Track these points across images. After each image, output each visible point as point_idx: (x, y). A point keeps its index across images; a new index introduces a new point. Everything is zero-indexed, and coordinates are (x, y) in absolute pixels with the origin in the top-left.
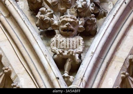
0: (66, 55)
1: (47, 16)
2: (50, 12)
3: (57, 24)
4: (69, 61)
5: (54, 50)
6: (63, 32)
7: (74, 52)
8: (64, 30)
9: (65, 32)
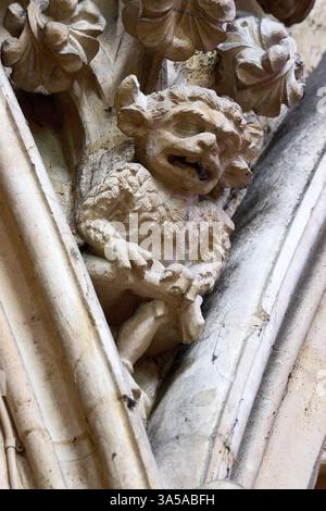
0: (157, 283)
1: (75, 35)
2: (93, 19)
3: (148, 115)
4: (157, 318)
5: (99, 236)
6: (170, 166)
7: (194, 283)
8: (178, 158)
9: (178, 171)
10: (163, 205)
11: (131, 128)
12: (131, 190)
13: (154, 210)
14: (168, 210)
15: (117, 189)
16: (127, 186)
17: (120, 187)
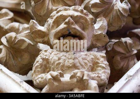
0: (69, 80)
3: (45, 30)
10: (63, 56)
11: (41, 39)
12: (47, 57)
13: (59, 59)
14: (65, 56)
15: (41, 60)
16: (45, 57)
17: (42, 58)
